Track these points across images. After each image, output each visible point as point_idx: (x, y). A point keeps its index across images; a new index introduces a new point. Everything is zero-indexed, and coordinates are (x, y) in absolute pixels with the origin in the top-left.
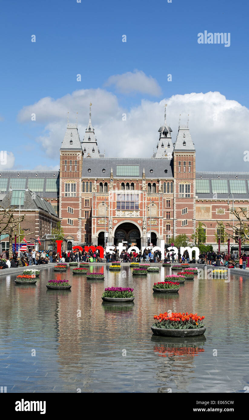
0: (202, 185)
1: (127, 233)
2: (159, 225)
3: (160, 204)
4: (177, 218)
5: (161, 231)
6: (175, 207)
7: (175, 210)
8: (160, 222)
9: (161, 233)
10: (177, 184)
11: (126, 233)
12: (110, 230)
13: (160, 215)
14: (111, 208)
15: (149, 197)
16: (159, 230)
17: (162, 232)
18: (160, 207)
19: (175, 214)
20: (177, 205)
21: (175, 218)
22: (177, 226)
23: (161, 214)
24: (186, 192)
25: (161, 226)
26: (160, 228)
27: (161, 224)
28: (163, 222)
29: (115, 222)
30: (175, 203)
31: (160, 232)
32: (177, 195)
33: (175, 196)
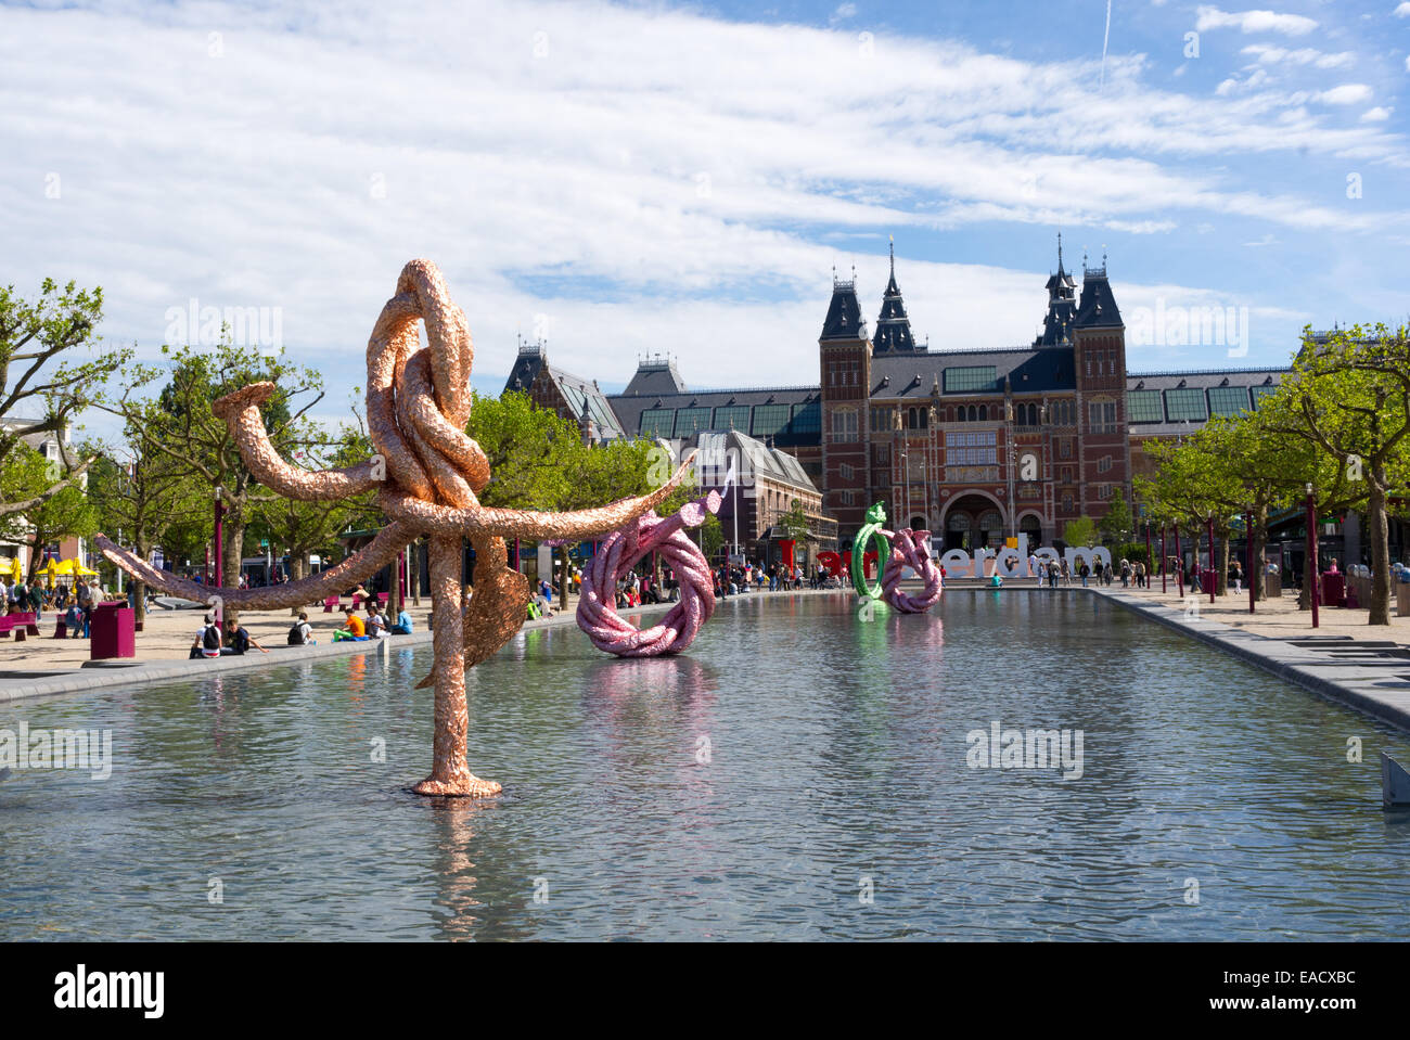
0: (1143, 403)
1: (975, 518)
2: (1045, 497)
3: (1045, 449)
4: (1088, 479)
5: (1050, 511)
6: (1081, 456)
7: (1082, 463)
8: (1045, 491)
9: (1050, 515)
10: (1085, 404)
11: (972, 518)
12: (934, 513)
13: (1045, 475)
14: (933, 463)
16: (1046, 509)
17: (1053, 513)
18: (1044, 456)
19: (1082, 472)
20: (1086, 451)
21: (1082, 478)
22: (1088, 499)
23: (1048, 473)
24: (1107, 421)
25: (1049, 499)
26: (1046, 505)
27: (1049, 494)
28: (1052, 490)
29: (945, 493)
30: (1082, 447)
31: (1046, 513)
32: (1086, 429)
33: (1080, 430)
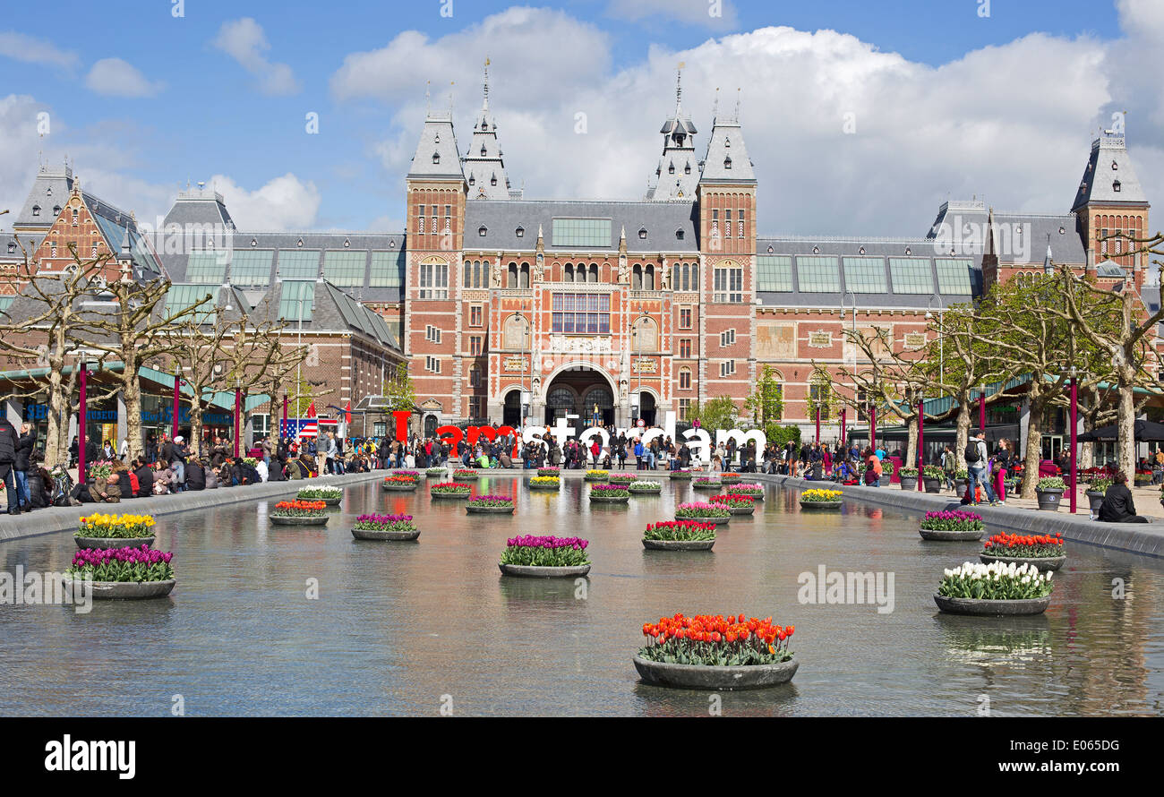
0: (772, 271)
1: (580, 394)
2: (663, 373)
3: (664, 318)
4: (709, 354)
5: (666, 388)
6: (703, 328)
7: (704, 335)
8: (663, 365)
9: (666, 393)
10: (709, 268)
11: (576, 394)
12: (536, 386)
13: (663, 347)
14: (537, 328)
15: (635, 301)
16: (663, 386)
17: (670, 391)
18: (664, 326)
19: (703, 346)
20: (709, 322)
21: (703, 355)
22: (707, 376)
23: (667, 345)
24: (732, 288)
25: (667, 375)
26: (663, 382)
27: (667, 370)
28: (671, 365)
29: (549, 364)
30: (704, 317)
31: (663, 390)
32: (709, 297)
33: (703, 300)
